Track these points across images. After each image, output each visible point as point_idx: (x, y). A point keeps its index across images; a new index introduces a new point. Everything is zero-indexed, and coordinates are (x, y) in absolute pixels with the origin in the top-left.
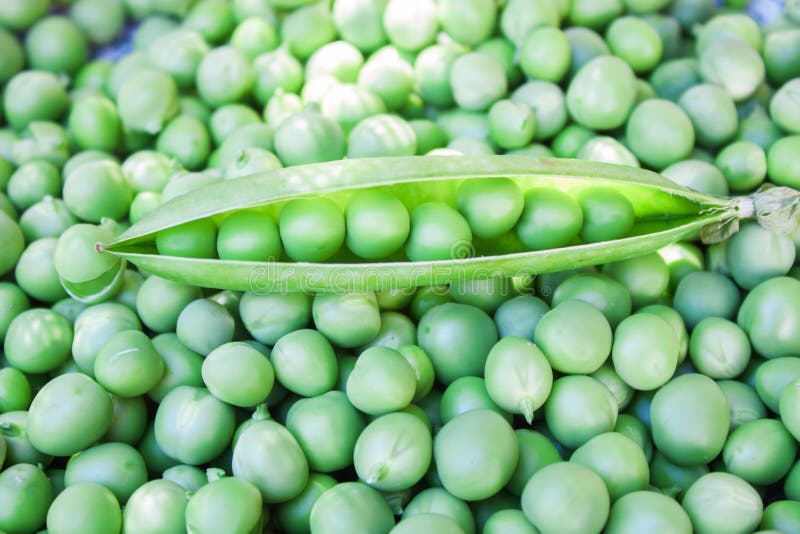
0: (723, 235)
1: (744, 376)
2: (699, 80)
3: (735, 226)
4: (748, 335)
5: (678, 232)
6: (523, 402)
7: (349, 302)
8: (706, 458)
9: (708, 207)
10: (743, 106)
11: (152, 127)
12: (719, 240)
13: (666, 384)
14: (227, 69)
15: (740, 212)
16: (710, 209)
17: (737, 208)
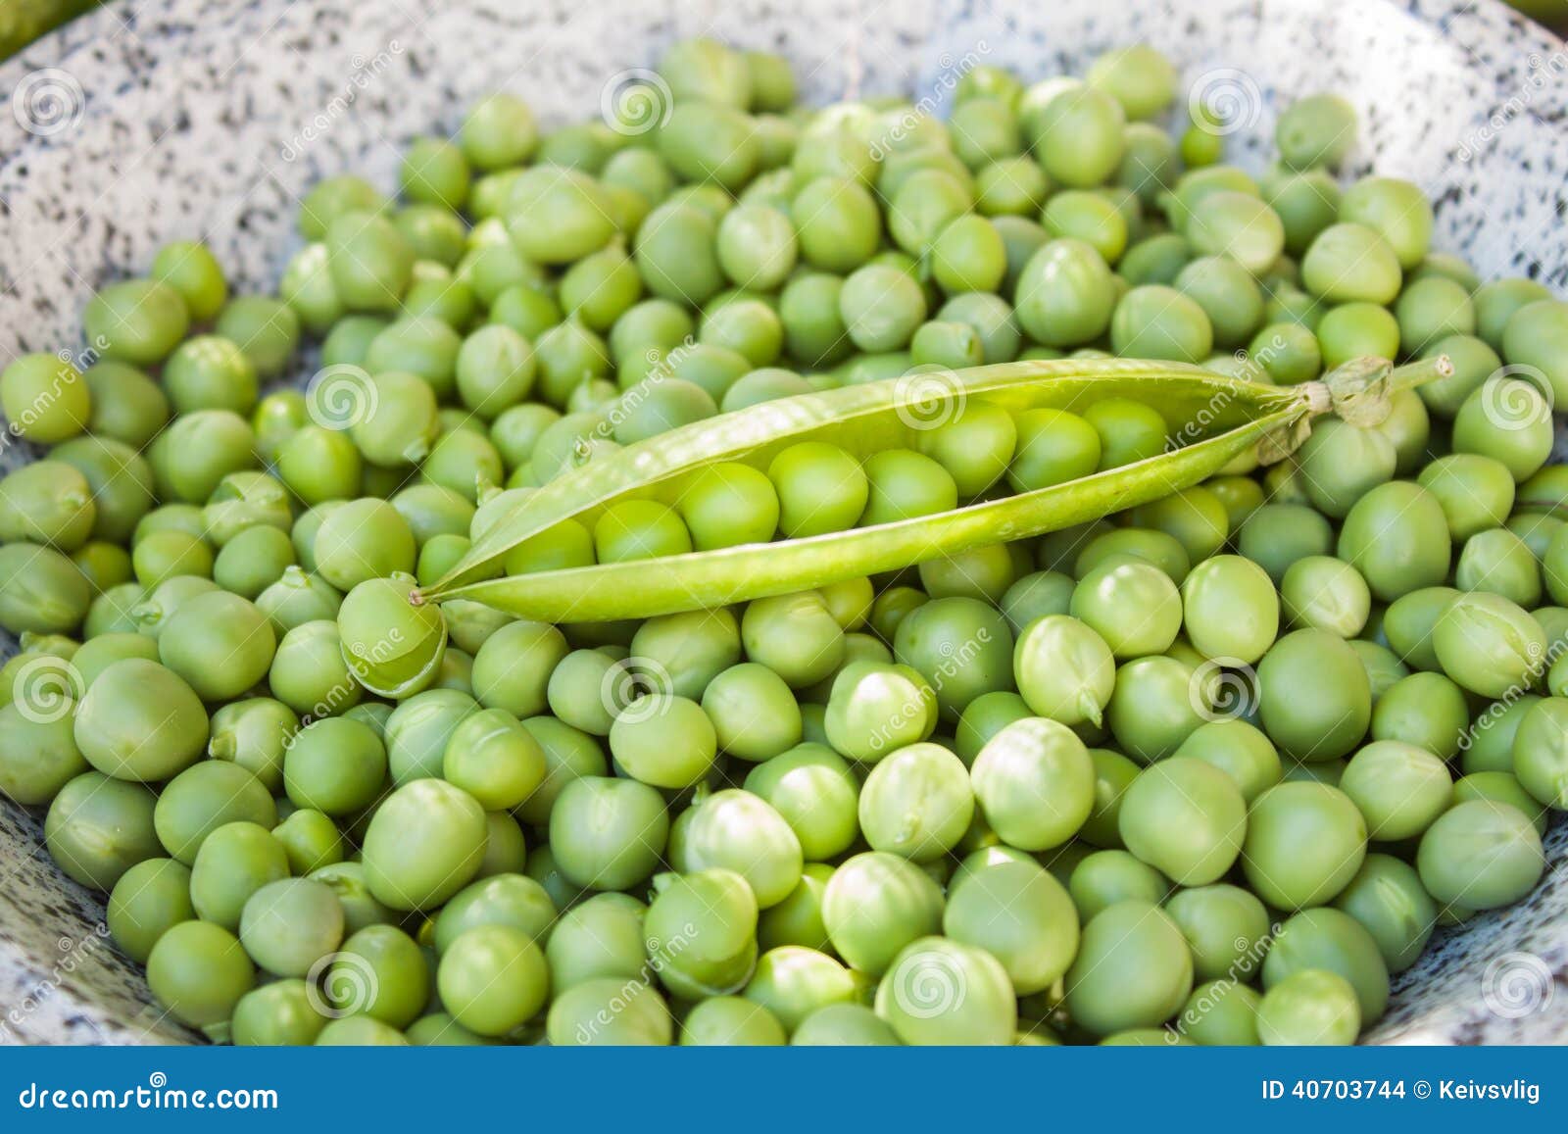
0: (1289, 445)
1: (1369, 632)
2: (1190, 256)
3: (1304, 431)
4: (1362, 572)
5: (1240, 435)
6: (1083, 698)
7: (799, 611)
8: (1352, 737)
9: (1267, 400)
10: (1264, 280)
11: (411, 452)
12: (1285, 453)
13: (1268, 651)
14: (504, 353)
15: (1311, 402)
16: (1271, 404)
17: (1306, 398)
